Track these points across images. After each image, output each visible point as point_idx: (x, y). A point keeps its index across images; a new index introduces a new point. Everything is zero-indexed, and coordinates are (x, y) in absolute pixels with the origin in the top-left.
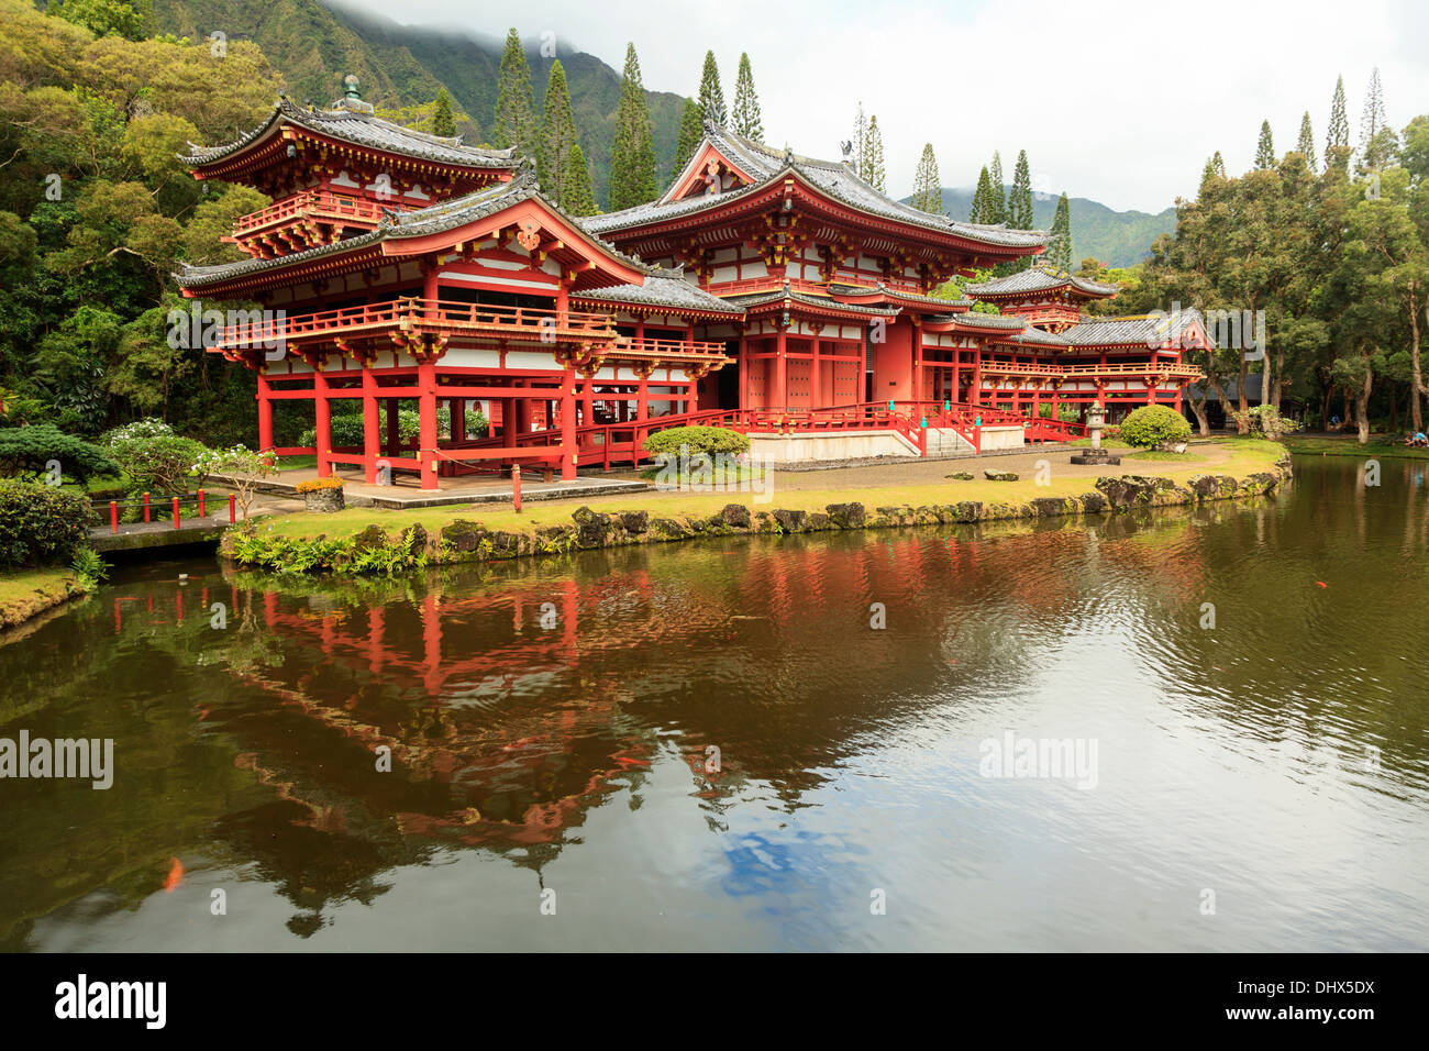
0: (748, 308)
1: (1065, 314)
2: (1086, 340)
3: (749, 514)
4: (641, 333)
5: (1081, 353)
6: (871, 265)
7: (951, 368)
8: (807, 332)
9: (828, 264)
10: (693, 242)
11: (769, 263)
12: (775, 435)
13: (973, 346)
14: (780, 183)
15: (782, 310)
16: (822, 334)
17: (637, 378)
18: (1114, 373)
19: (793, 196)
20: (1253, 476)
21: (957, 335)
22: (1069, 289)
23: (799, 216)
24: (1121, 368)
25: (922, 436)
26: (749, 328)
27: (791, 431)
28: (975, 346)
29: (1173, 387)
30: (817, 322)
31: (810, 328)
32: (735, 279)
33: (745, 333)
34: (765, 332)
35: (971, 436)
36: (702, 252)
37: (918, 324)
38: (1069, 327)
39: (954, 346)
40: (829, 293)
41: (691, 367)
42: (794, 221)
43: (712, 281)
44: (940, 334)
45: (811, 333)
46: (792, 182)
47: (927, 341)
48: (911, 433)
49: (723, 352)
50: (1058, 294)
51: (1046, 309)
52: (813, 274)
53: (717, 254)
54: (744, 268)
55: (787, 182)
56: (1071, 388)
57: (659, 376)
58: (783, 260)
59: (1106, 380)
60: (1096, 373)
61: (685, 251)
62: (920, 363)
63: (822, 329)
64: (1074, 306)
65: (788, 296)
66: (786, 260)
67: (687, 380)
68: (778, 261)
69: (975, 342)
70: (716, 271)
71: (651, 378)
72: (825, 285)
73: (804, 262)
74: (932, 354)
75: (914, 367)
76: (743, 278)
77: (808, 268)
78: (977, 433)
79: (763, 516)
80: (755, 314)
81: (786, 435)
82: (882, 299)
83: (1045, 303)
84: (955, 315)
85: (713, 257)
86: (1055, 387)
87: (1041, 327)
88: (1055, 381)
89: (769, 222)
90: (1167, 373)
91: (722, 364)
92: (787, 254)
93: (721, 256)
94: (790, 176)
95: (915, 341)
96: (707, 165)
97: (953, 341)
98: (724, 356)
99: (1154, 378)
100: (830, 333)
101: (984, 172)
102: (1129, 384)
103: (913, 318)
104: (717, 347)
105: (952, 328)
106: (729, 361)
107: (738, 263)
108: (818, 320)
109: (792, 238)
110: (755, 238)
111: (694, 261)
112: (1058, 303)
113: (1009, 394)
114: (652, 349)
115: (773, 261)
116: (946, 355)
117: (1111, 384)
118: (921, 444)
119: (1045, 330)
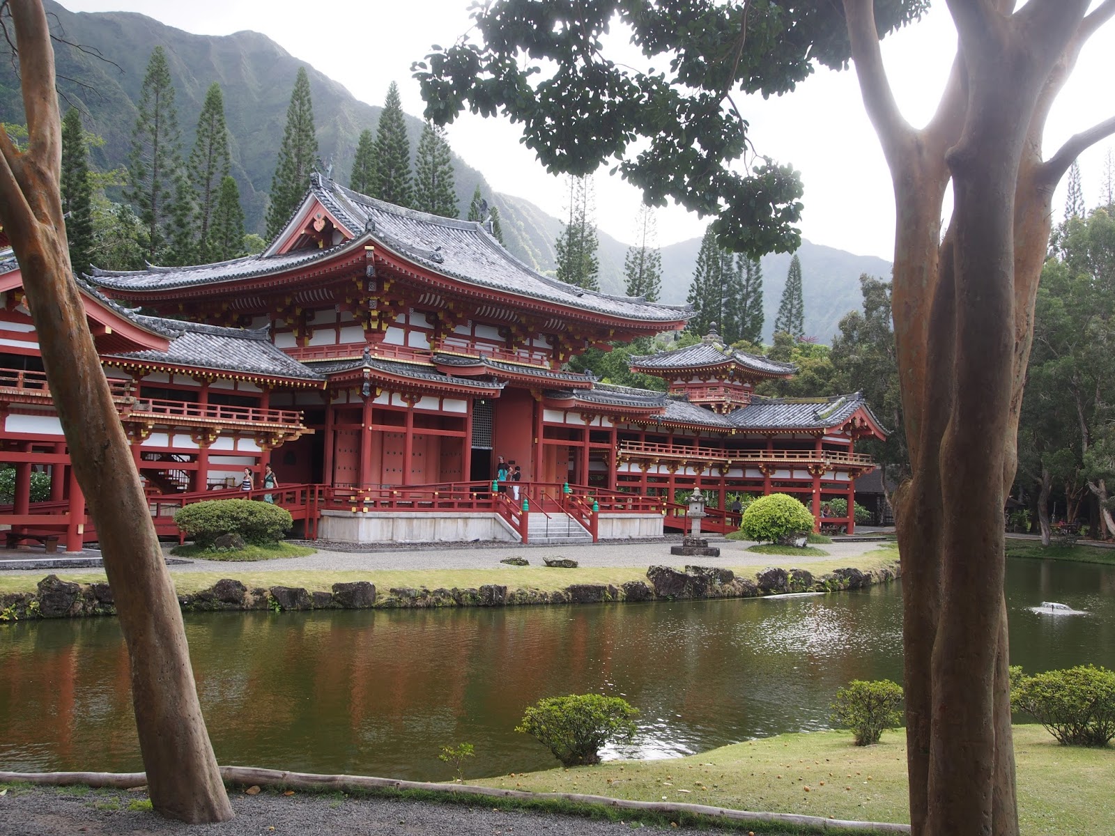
0: (329, 376)
1: (731, 392)
2: (751, 422)
3: (245, 590)
4: (205, 397)
5: (748, 437)
6: (493, 335)
7: (582, 448)
8: (398, 402)
9: (436, 332)
10: (288, 301)
11: (365, 328)
12: (349, 514)
13: (607, 424)
14: (361, 249)
15: (363, 380)
16: (417, 406)
17: (196, 446)
18: (779, 460)
19: (378, 265)
20: (838, 571)
21: (588, 413)
22: (733, 367)
23: (392, 281)
24: (785, 454)
25: (523, 519)
26: (336, 397)
27: (365, 509)
28: (610, 425)
29: (843, 477)
30: (412, 394)
31: (403, 399)
32: (333, 342)
33: (333, 402)
34: (352, 401)
35: (588, 522)
36: (298, 312)
37: (539, 399)
38: (738, 407)
39: (583, 423)
40: (432, 362)
41: (263, 436)
42: (386, 287)
43: (312, 343)
44: (566, 411)
45: (405, 405)
46: (372, 248)
47: (549, 417)
48: (513, 517)
49: (301, 421)
50: (725, 371)
51: (714, 387)
52: (418, 341)
53: (315, 314)
54: (342, 331)
55: (367, 248)
56: (737, 474)
57: (224, 444)
58: (380, 326)
59: (773, 467)
60: (761, 459)
61: (279, 310)
62: (541, 441)
63: (418, 400)
64: (747, 385)
65: (367, 365)
66: (384, 327)
67: (259, 450)
68: (374, 326)
69: (610, 421)
70: (315, 334)
71: (212, 447)
72: (428, 354)
73: (408, 328)
74: (551, 430)
75: (535, 446)
76: (341, 342)
77: (412, 334)
78: (594, 519)
79: (259, 592)
80: (336, 382)
82: (483, 372)
83: (713, 380)
84: (575, 391)
85: (312, 318)
86: (721, 472)
87: (706, 406)
88: (720, 466)
89: (360, 285)
90: (828, 462)
91: (298, 434)
92: (384, 318)
93: (322, 317)
94: (370, 242)
95: (536, 417)
96: (314, 220)
97: (582, 418)
98: (301, 426)
99: (817, 466)
100: (427, 405)
102: (795, 472)
103: (533, 392)
104: (294, 415)
105: (573, 405)
106: (307, 431)
107: (337, 326)
108: (413, 392)
109: (387, 303)
110: (348, 301)
111: (290, 321)
112: (727, 381)
113: (635, 477)
114: (214, 415)
115: (369, 325)
116: (574, 433)
117: (777, 471)
118: (522, 529)
119: (712, 410)
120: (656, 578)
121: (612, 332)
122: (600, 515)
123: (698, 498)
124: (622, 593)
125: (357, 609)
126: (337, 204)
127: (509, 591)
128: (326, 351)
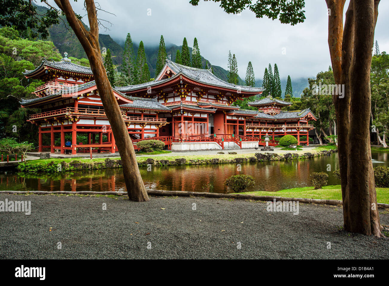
0: (172, 109)
1: (275, 110)
2: (280, 117)
3: (154, 161)
4: (143, 116)
5: (280, 121)
6: (213, 97)
7: (236, 125)
8: (190, 115)
9: (198, 97)
10: (162, 91)
11: (181, 97)
12: (179, 143)
13: (243, 119)
14: (179, 77)
15: (181, 110)
16: (194, 116)
17: (141, 128)
18: (288, 127)
19: (183, 80)
21: (238, 116)
22: (275, 103)
23: (187, 85)
24: (290, 125)
25: (222, 143)
26: (174, 114)
27: (183, 142)
28: (244, 119)
29: (305, 131)
30: (193, 113)
32: (173, 101)
33: (174, 116)
34: (178, 115)
35: (239, 144)
36: (164, 94)
37: (225, 113)
38: (277, 114)
39: (237, 119)
40: (198, 105)
41: (157, 125)
42: (186, 86)
43: (168, 102)
44: (232, 116)
45: (192, 116)
46: (182, 76)
47: (228, 118)
48: (220, 143)
49: (166, 121)
50: (273, 105)
51: (270, 109)
52: (194, 100)
53: (169, 94)
54: (175, 98)
55: (180, 76)
56: (277, 131)
57: (148, 127)
58: (184, 96)
59: (286, 129)
60: (284, 127)
61: (160, 94)
62: (226, 124)
63: (195, 114)
64: (279, 108)
65: (181, 106)
66: (185, 96)
67: (156, 128)
68: (183, 96)
69: (244, 118)
70: (168, 99)
71: (145, 128)
72: (197, 103)
73: (191, 96)
74: (229, 121)
75: (225, 125)
76: (175, 101)
77: (193, 98)
78: (240, 143)
79: (157, 161)
80: (174, 111)
81: (181, 143)
82: (211, 106)
83: (270, 107)
84: (234, 111)
85: (168, 95)
86: (273, 131)
87: (269, 114)
88: (272, 129)
89: (179, 86)
90: (301, 127)
91: (165, 124)
92: (185, 94)
93: (170, 95)
94: (181, 75)
95: (225, 118)
96: (167, 71)
97: (237, 118)
98: (166, 122)
99: (298, 128)
100: (197, 115)
101: (266, 69)
102: (292, 130)
103: (223, 111)
104: (164, 119)
105: (234, 114)
106: (167, 123)
107: (174, 97)
108: (193, 112)
109: (186, 90)
110: (176, 90)
111: (162, 96)
112: (274, 107)
113: (251, 133)
114: (145, 120)
115: (182, 96)
116: (235, 121)
117: (288, 130)
118: (222, 146)
119: (270, 115)
120: (257, 156)
121: (243, 95)
122: (242, 142)
123: (267, 136)
124: (248, 160)
125: (182, 165)
126: (173, 67)
127: (220, 160)
128: (171, 103)
